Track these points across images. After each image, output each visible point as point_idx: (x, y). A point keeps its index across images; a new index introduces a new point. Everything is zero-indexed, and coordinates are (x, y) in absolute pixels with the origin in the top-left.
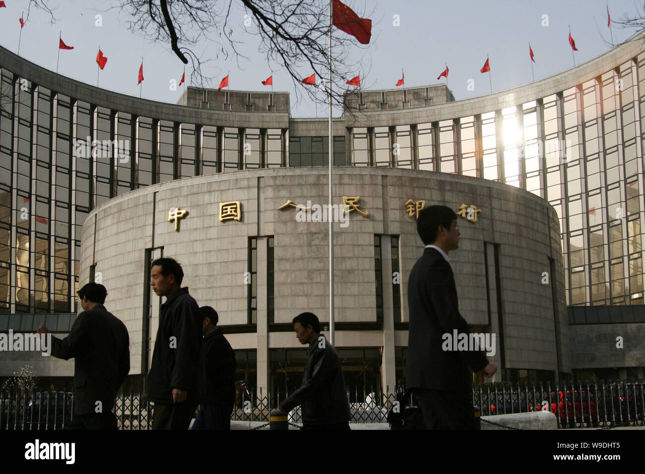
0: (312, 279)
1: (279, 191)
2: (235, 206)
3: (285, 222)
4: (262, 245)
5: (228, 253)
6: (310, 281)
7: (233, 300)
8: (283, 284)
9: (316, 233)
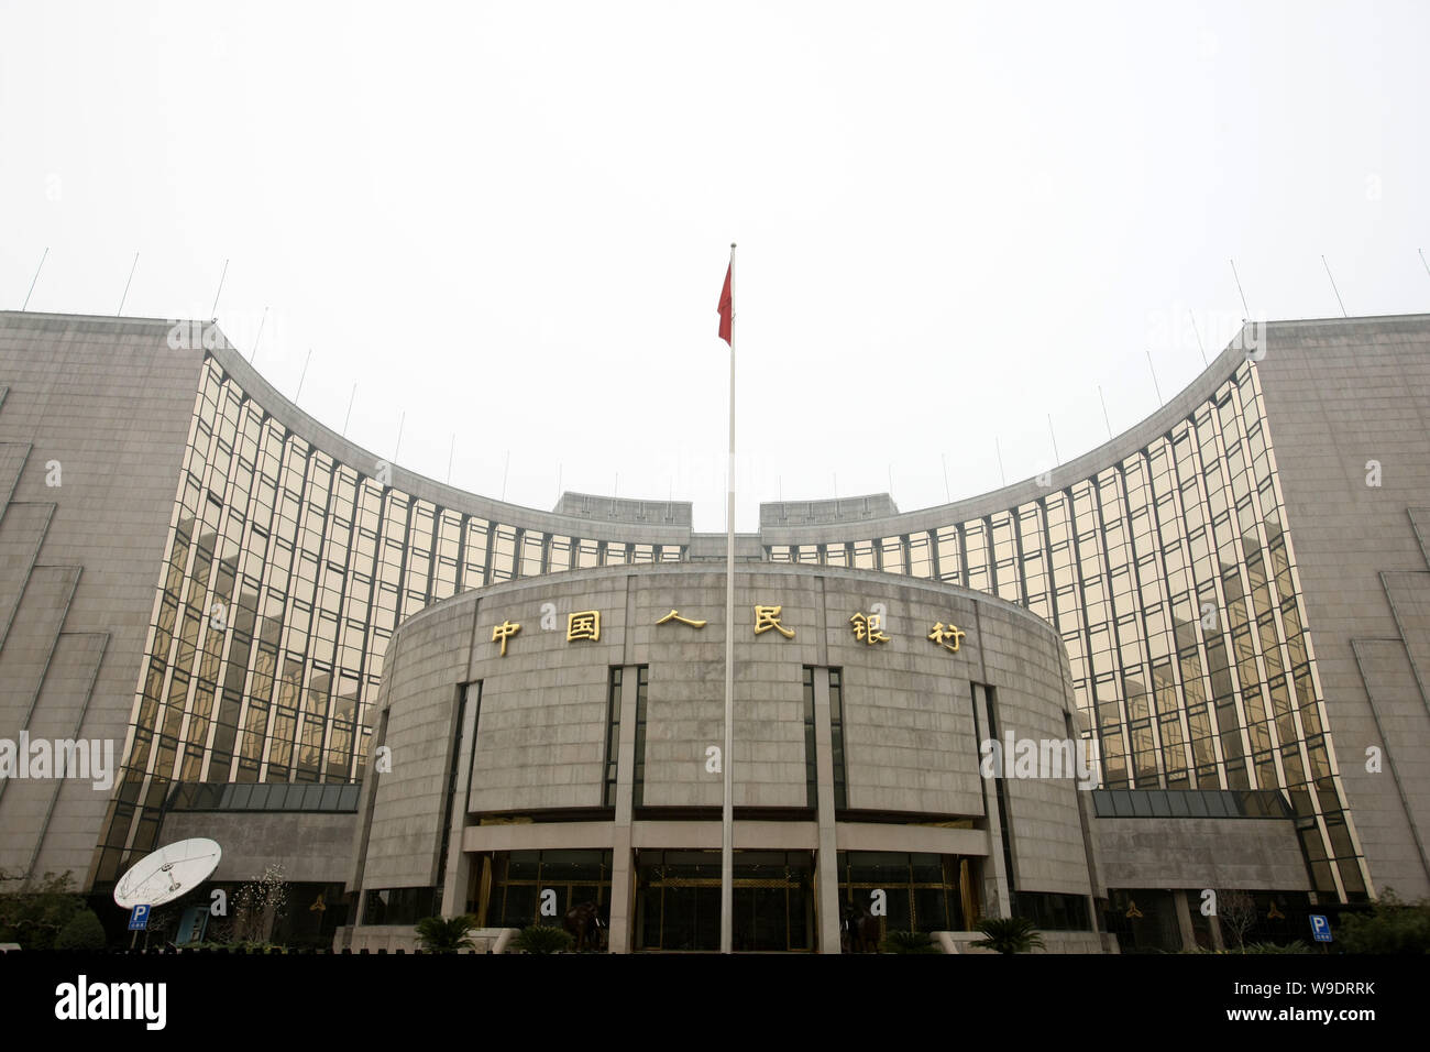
0: (704, 734)
1: (658, 596)
2: (591, 618)
3: (665, 644)
4: (629, 680)
5: (577, 691)
6: (701, 738)
7: (580, 767)
8: (660, 741)
9: (712, 662)
